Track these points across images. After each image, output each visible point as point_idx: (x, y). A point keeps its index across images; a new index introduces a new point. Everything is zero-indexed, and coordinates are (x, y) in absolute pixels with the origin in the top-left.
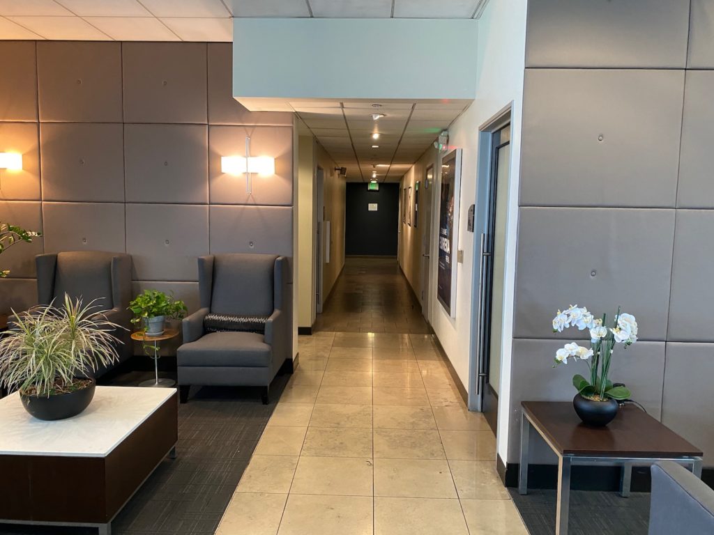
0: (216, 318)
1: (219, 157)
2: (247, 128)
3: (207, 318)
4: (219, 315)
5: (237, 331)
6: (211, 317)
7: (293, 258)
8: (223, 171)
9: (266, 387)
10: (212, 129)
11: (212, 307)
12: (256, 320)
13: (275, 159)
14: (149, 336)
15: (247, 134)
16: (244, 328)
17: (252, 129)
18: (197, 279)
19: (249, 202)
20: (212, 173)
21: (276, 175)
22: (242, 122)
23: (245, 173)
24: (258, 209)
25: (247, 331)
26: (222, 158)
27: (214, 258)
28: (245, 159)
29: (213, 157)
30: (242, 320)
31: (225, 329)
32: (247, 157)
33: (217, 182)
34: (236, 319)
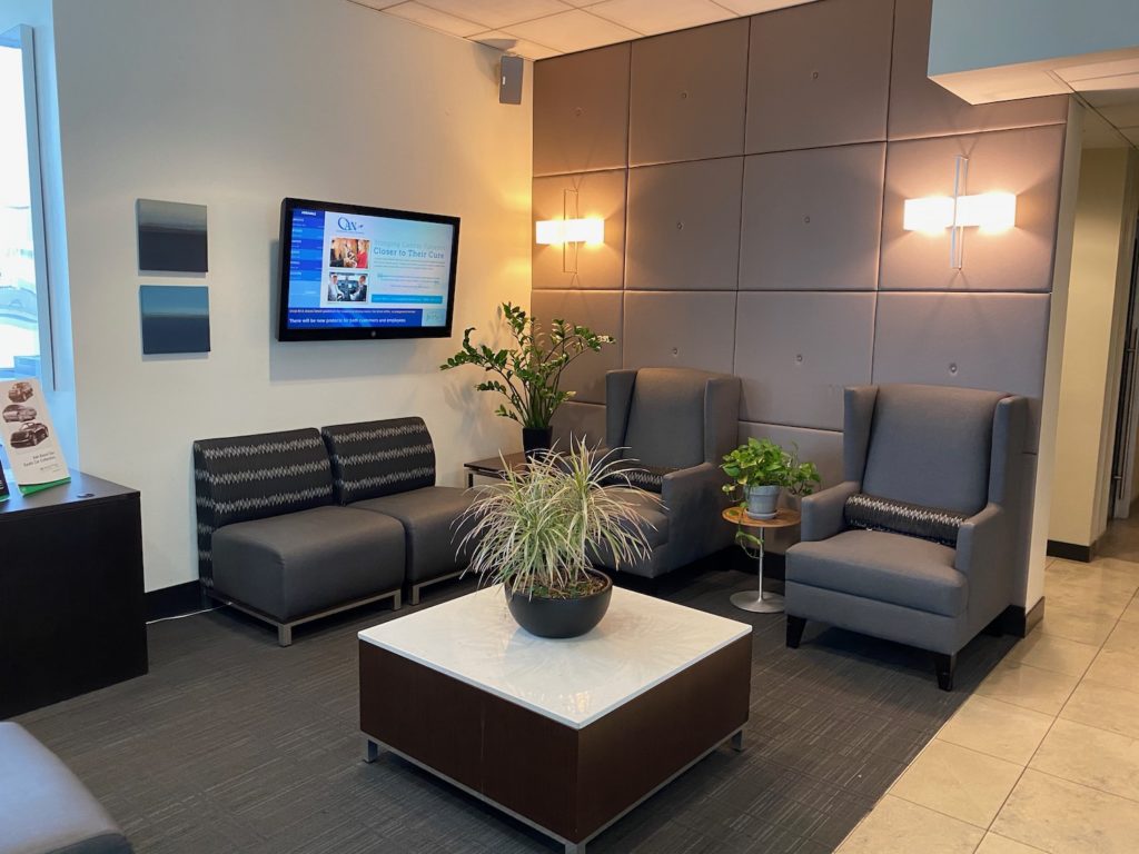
0: (867, 503)
1: (901, 200)
2: (962, 139)
3: (850, 500)
4: (873, 498)
5: (905, 534)
6: (858, 500)
7: (1041, 402)
8: (906, 227)
9: (949, 657)
10: (894, 148)
11: (865, 483)
12: (945, 519)
13: (1018, 197)
14: (750, 518)
15: (963, 150)
16: (919, 531)
17: (973, 139)
18: (842, 426)
19: (955, 286)
20: (889, 230)
21: (1018, 229)
22: (955, 129)
23: (950, 228)
24: (974, 299)
25: (925, 538)
26: (907, 201)
27: (878, 391)
28: (953, 200)
29: (890, 202)
30: (915, 514)
31: (882, 527)
32: (955, 196)
33: (896, 249)
34: (904, 512)
